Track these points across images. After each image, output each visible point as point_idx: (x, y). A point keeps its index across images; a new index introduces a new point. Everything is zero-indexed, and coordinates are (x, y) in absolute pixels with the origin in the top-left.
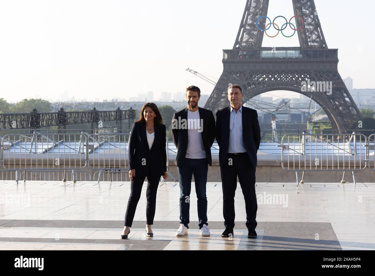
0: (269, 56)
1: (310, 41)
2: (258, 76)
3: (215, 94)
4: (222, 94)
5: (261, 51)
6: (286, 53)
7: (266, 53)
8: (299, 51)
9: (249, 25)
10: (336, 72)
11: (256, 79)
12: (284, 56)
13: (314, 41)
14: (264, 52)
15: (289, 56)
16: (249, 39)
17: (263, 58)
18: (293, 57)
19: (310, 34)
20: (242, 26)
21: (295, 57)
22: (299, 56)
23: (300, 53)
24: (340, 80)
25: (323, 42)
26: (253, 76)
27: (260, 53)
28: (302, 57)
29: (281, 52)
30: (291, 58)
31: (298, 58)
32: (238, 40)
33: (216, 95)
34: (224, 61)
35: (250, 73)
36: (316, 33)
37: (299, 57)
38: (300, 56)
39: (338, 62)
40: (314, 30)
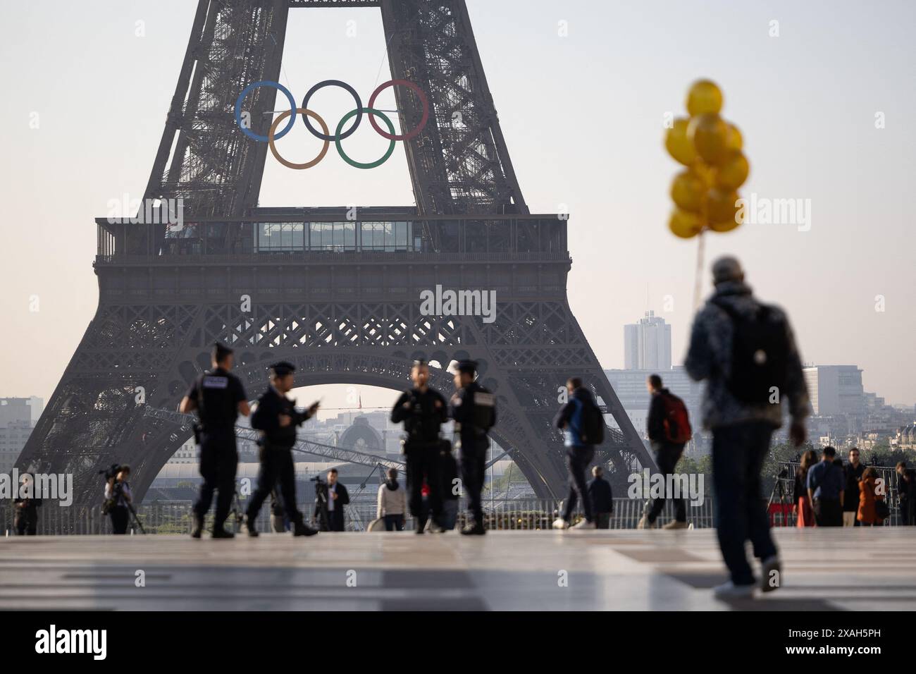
0: (287, 244)
1: (456, 184)
2: (243, 327)
3: (67, 403)
4: (95, 399)
5: (255, 225)
7: (274, 233)
8: (410, 223)
9: (205, 117)
10: (560, 310)
11: (235, 338)
13: (468, 183)
14: (269, 229)
15: (367, 243)
16: (206, 173)
17: (264, 254)
18: (387, 250)
19: (454, 153)
20: (176, 119)
21: (393, 250)
22: (410, 243)
23: (416, 233)
24: (578, 342)
25: (508, 185)
26: (224, 326)
27: (250, 233)
28: (423, 248)
30: (378, 254)
31: (404, 251)
32: (161, 178)
33: (71, 405)
34: (102, 267)
35: (209, 314)
36: (481, 149)
37: (410, 250)
38: (414, 247)
39: (570, 269)
40: (469, 137)
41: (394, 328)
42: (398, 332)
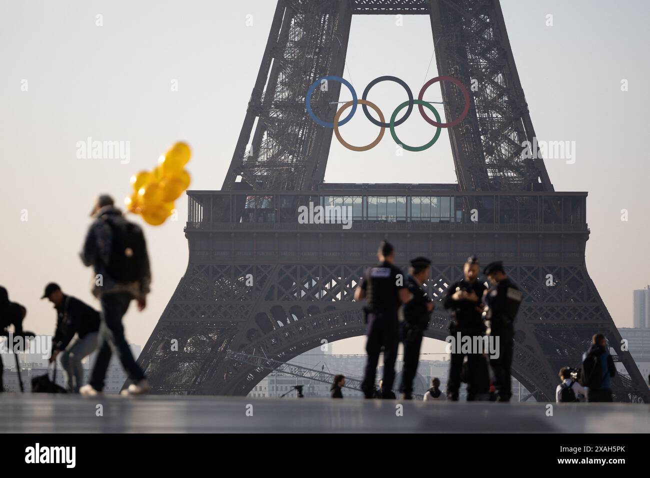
1: (491, 166)
2: (310, 284)
3: (161, 346)
5: (321, 197)
6: (409, 205)
7: (337, 205)
8: (453, 198)
9: (280, 106)
10: (580, 275)
11: (303, 293)
12: (402, 214)
13: (503, 164)
14: (332, 202)
15: (416, 214)
16: (280, 153)
18: (433, 220)
19: (491, 139)
20: (257, 107)
21: (438, 220)
22: (453, 215)
23: (457, 207)
24: (594, 301)
25: (536, 167)
26: (294, 284)
28: (463, 219)
29: (392, 200)
30: (424, 224)
31: (448, 222)
32: (242, 157)
34: (191, 232)
35: (281, 273)
36: (514, 136)
37: (453, 220)
38: (455, 218)
39: (588, 238)
40: (504, 126)
41: (438, 287)
42: (441, 290)
